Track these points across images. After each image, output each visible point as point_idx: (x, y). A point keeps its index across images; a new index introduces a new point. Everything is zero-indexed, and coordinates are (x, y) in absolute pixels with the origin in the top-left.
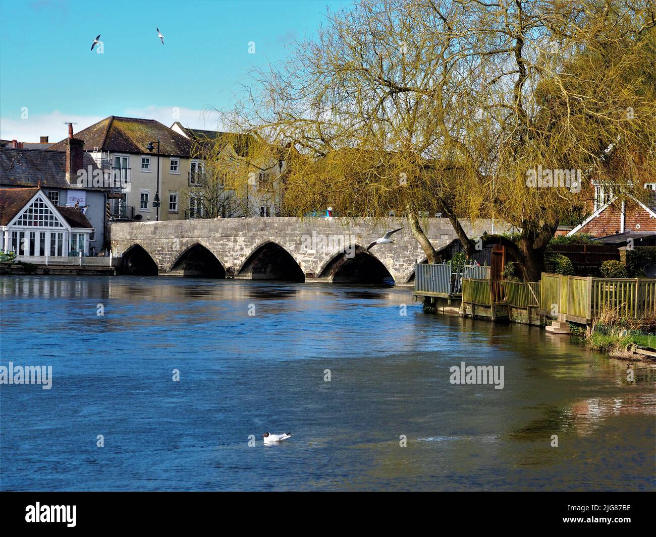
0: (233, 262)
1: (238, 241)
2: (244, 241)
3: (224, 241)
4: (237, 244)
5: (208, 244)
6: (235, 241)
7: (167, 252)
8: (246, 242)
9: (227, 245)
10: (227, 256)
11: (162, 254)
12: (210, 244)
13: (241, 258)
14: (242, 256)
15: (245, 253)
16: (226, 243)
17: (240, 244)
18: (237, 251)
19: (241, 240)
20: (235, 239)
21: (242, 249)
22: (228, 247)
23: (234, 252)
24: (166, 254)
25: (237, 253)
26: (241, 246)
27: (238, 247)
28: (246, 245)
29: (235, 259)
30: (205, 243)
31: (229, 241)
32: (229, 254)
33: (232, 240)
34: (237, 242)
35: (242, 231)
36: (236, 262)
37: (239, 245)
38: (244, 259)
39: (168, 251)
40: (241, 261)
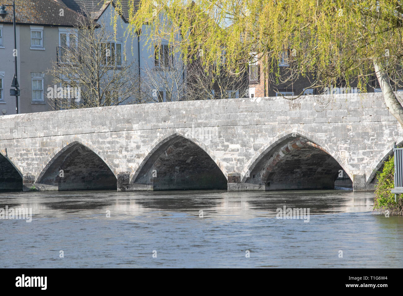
0: (127, 166)
1: (133, 137)
2: (141, 136)
3: (113, 138)
4: (132, 140)
5: (91, 143)
6: (128, 137)
7: (34, 157)
8: (143, 137)
9: (118, 142)
10: (118, 157)
11: (27, 159)
12: (94, 143)
13: (137, 160)
14: (138, 156)
15: (142, 153)
16: (116, 140)
17: (135, 140)
18: (132, 150)
19: (136, 135)
20: (128, 134)
21: (138, 147)
22: (118, 145)
23: (128, 151)
24: (33, 160)
25: (132, 153)
26: (137, 143)
27: (133, 145)
28: (144, 142)
29: (129, 161)
30: (86, 141)
31: (120, 137)
32: (121, 156)
33: (124, 136)
34: (131, 137)
35: (138, 123)
36: (130, 165)
37: (135, 142)
38: (141, 161)
39: (35, 155)
40: (138, 163)
